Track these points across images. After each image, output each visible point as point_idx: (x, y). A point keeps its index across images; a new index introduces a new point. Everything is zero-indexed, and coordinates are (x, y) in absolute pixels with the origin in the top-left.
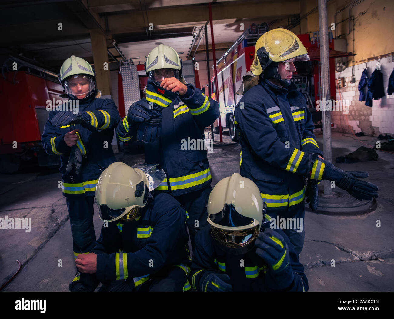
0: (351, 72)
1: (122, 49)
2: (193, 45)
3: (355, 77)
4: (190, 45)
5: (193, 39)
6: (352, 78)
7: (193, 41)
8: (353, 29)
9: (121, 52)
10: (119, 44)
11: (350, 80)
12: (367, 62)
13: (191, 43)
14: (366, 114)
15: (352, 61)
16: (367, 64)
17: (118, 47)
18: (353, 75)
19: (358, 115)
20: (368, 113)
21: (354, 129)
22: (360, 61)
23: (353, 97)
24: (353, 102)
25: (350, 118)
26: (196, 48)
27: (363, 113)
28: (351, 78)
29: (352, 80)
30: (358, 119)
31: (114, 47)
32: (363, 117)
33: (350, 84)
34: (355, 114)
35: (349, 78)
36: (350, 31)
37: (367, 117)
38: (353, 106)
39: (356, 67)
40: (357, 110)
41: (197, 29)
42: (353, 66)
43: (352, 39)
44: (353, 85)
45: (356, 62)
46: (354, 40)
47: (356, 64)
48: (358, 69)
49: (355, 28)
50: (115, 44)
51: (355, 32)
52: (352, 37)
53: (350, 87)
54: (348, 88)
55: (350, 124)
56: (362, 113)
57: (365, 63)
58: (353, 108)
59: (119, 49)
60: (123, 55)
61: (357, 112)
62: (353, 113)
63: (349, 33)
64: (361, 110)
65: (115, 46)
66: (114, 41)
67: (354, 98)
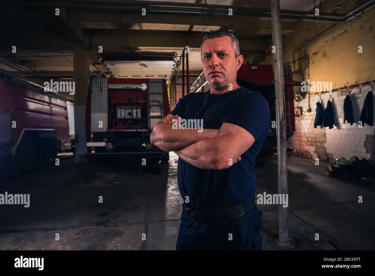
0: (308, 103)
1: (109, 66)
2: (174, 69)
3: (311, 107)
4: (172, 69)
5: (174, 63)
6: (309, 108)
7: (174, 65)
8: (308, 66)
9: (109, 69)
10: (105, 62)
11: (307, 109)
12: (321, 95)
13: (173, 67)
14: (322, 141)
15: (308, 93)
16: (320, 96)
17: (105, 64)
18: (310, 106)
19: (315, 141)
20: (323, 141)
21: (311, 154)
22: (315, 94)
23: (310, 124)
24: (310, 130)
25: (308, 144)
26: (177, 72)
27: (319, 140)
28: (307, 108)
29: (308, 110)
30: (315, 145)
31: (100, 64)
32: (319, 144)
33: (307, 113)
34: (312, 141)
35: (306, 107)
36: (306, 68)
37: (322, 144)
38: (310, 133)
39: (311, 98)
40: (314, 137)
41: (178, 55)
42: (309, 97)
43: (308, 75)
44: (309, 114)
45: (312, 94)
46: (309, 75)
47: (311, 96)
48: (313, 101)
49: (310, 65)
50: (102, 61)
51: (310, 68)
52: (307, 72)
53: (307, 115)
54: (306, 117)
55: (308, 150)
56: (317, 140)
57: (319, 95)
58: (310, 135)
59: (106, 66)
60: (111, 72)
61: (313, 139)
62: (310, 139)
63: (305, 69)
64: (317, 137)
65: (101, 62)
66: (100, 58)
67: (311, 126)
